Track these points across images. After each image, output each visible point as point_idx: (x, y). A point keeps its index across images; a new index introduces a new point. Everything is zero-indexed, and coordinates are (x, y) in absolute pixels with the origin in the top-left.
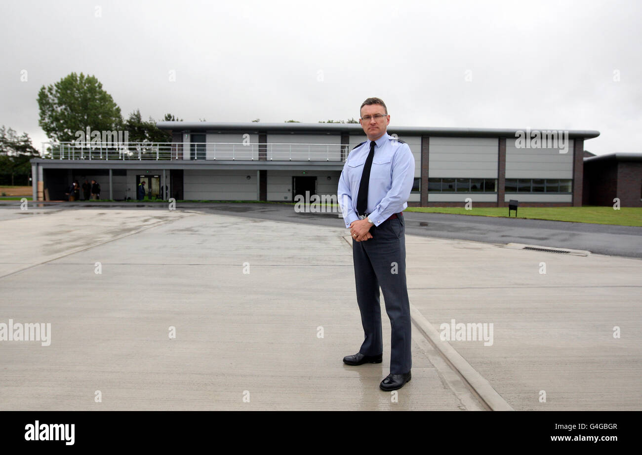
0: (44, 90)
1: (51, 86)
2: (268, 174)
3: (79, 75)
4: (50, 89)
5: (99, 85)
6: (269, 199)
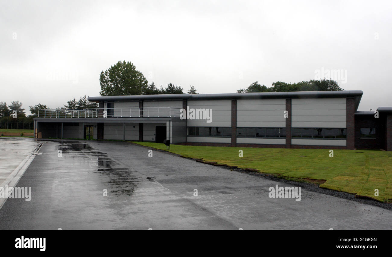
0: (103, 74)
1: (107, 71)
2: (144, 125)
3: (123, 62)
4: (106, 73)
5: (134, 67)
6: (144, 139)
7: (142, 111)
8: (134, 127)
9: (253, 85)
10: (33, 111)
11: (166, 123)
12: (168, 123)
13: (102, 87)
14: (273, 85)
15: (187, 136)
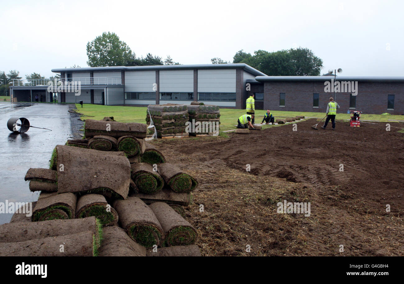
0: (89, 44)
2: (94, 91)
3: (107, 33)
4: (92, 43)
6: (94, 103)
7: (92, 80)
8: (87, 92)
9: (239, 53)
10: (28, 78)
11: (104, 90)
12: (105, 89)
13: (89, 57)
14: (254, 53)
15: (125, 100)
